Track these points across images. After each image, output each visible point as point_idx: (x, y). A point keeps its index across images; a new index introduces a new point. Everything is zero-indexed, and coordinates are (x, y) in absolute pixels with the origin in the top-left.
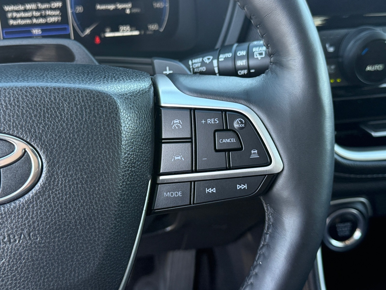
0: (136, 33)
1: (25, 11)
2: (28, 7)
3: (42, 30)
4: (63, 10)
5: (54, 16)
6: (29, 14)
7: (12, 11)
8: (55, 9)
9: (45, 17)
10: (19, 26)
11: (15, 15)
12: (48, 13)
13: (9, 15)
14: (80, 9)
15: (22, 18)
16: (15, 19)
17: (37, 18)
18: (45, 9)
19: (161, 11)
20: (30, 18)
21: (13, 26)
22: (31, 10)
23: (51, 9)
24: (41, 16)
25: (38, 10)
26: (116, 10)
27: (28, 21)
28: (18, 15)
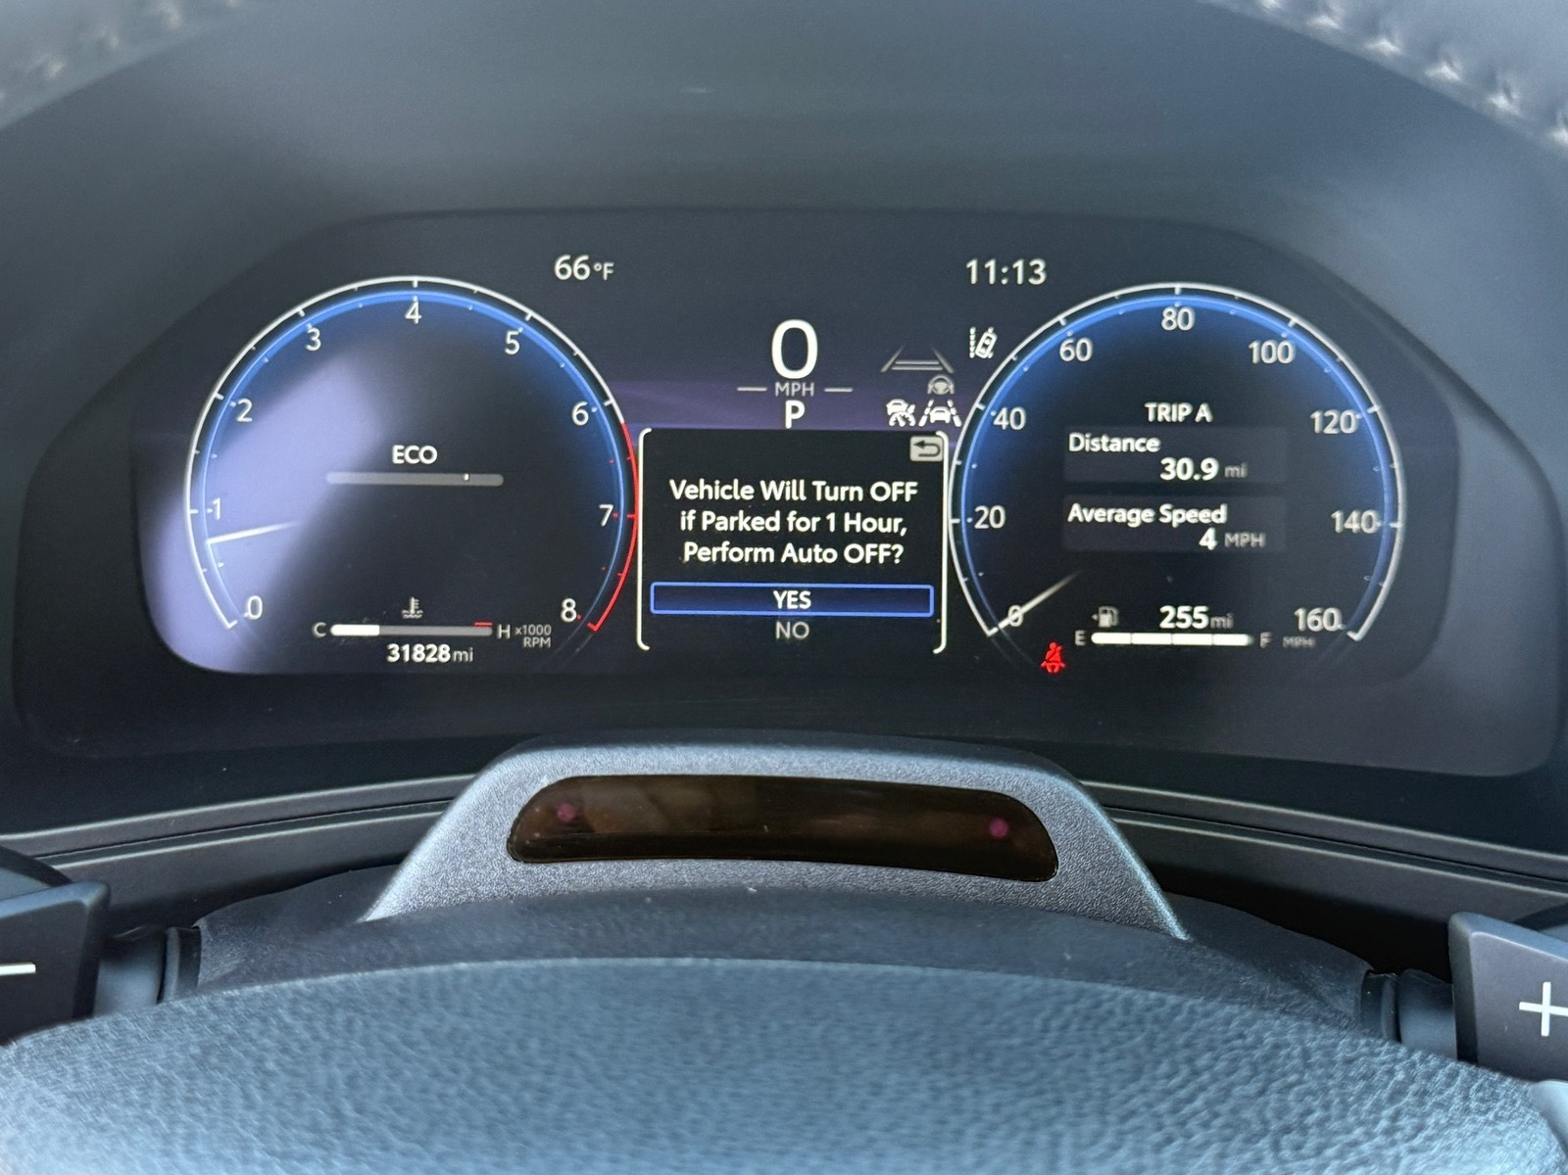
0: (1241, 640)
1: (759, 507)
2: (771, 490)
3: (815, 595)
4: (922, 515)
5: (878, 537)
6: (772, 523)
7: (700, 505)
8: (886, 510)
9: (839, 540)
10: (722, 569)
11: (708, 518)
12: (853, 522)
13: (687, 520)
14: (993, 517)
15: (739, 538)
16: (711, 538)
17: (803, 541)
18: (842, 508)
19: (1365, 546)
20: (777, 541)
21: (696, 568)
22: (785, 506)
23: (869, 508)
24: (822, 537)
25: (811, 506)
26: (1157, 527)
27: (766, 553)
28: (723, 524)
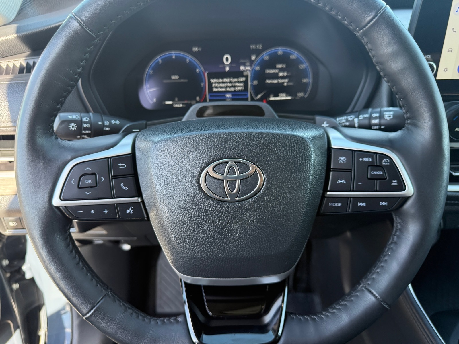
0: (289, 98)
1: (223, 83)
2: (225, 80)
3: (232, 95)
4: (246, 83)
5: (240, 86)
6: (225, 85)
7: (215, 83)
8: (241, 82)
9: (234, 87)
10: (218, 92)
11: (217, 85)
12: (237, 84)
13: (213, 85)
14: (256, 82)
15: (221, 87)
16: (217, 87)
17: (230, 87)
18: (235, 82)
19: (306, 84)
20: (226, 87)
21: (215, 92)
22: (227, 82)
23: (238, 82)
24: (232, 86)
25: (230, 82)
26: (278, 83)
27: (224, 89)
28: (219, 85)
